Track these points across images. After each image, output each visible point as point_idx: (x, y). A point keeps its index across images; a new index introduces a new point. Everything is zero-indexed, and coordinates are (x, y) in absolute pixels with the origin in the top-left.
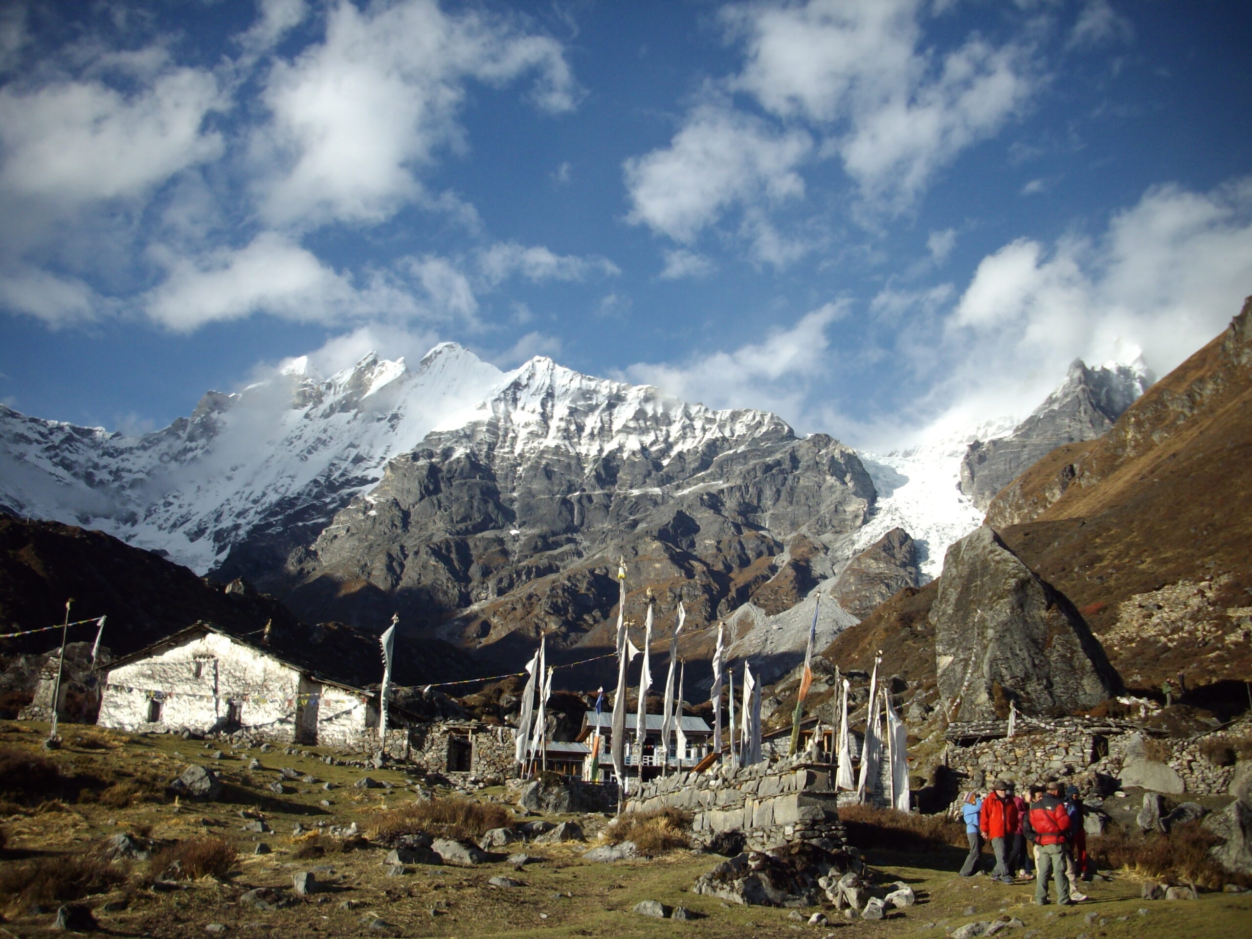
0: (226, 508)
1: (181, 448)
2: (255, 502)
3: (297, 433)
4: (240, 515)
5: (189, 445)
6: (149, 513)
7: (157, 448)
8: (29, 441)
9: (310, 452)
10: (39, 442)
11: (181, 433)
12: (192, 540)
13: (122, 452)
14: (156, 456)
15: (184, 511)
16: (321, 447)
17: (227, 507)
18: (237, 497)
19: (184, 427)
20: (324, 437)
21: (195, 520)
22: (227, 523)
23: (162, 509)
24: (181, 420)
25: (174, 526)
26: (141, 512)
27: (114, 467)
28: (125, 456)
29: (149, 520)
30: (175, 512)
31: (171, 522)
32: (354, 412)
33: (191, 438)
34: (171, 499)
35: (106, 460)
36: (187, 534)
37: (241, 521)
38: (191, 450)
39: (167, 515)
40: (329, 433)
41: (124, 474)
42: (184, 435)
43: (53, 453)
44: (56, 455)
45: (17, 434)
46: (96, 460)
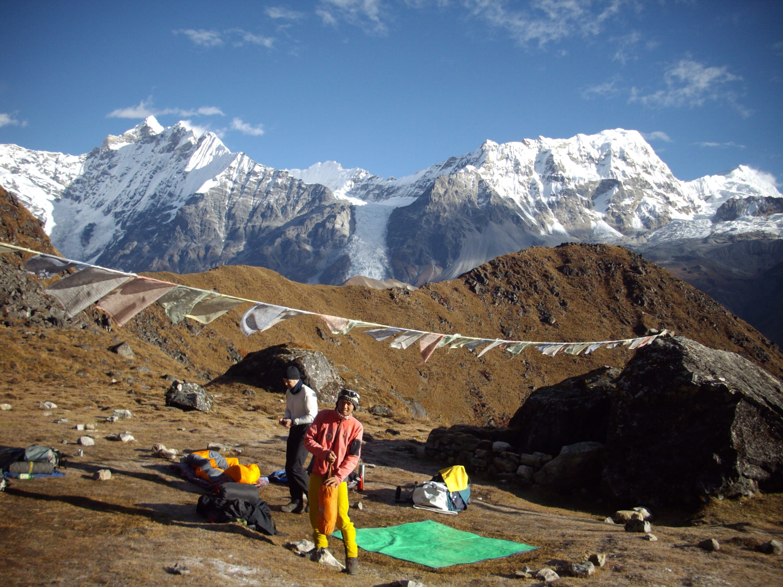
1: (97, 163)
2: (131, 198)
3: (149, 160)
5: (102, 162)
8: (28, 162)
9: (154, 173)
10: (33, 163)
12: (105, 215)
16: (158, 171)
17: (119, 199)
18: (124, 193)
19: (98, 152)
20: (160, 165)
21: (106, 204)
24: (97, 148)
30: (98, 198)
31: (96, 204)
37: (126, 209)
38: (102, 165)
43: (40, 167)
44: (42, 169)
45: (23, 159)
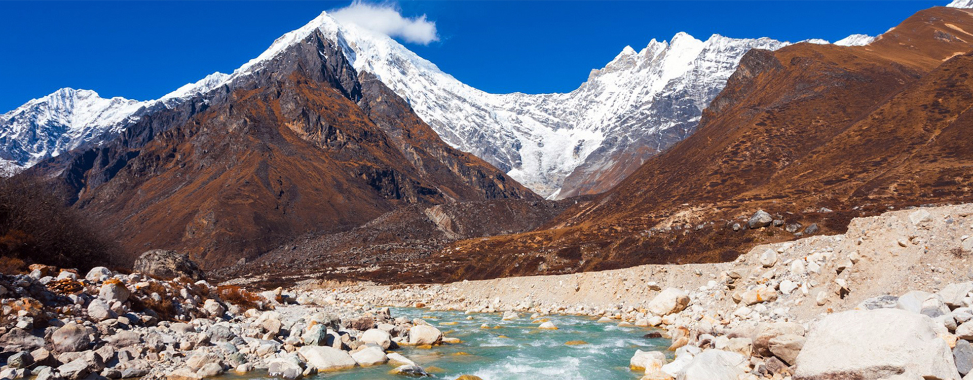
0: (605, 118)
4: (609, 120)
6: (578, 124)
7: (576, 97)
11: (585, 89)
13: (564, 101)
14: (577, 100)
15: (590, 121)
22: (606, 123)
23: (582, 122)
25: (587, 128)
26: (575, 124)
27: (562, 108)
28: (566, 102)
29: (578, 127)
32: (649, 67)
33: (589, 90)
34: (584, 117)
35: (559, 106)
36: (592, 131)
39: (584, 124)
40: (640, 79)
41: (566, 110)
42: (586, 90)
46: (555, 106)
